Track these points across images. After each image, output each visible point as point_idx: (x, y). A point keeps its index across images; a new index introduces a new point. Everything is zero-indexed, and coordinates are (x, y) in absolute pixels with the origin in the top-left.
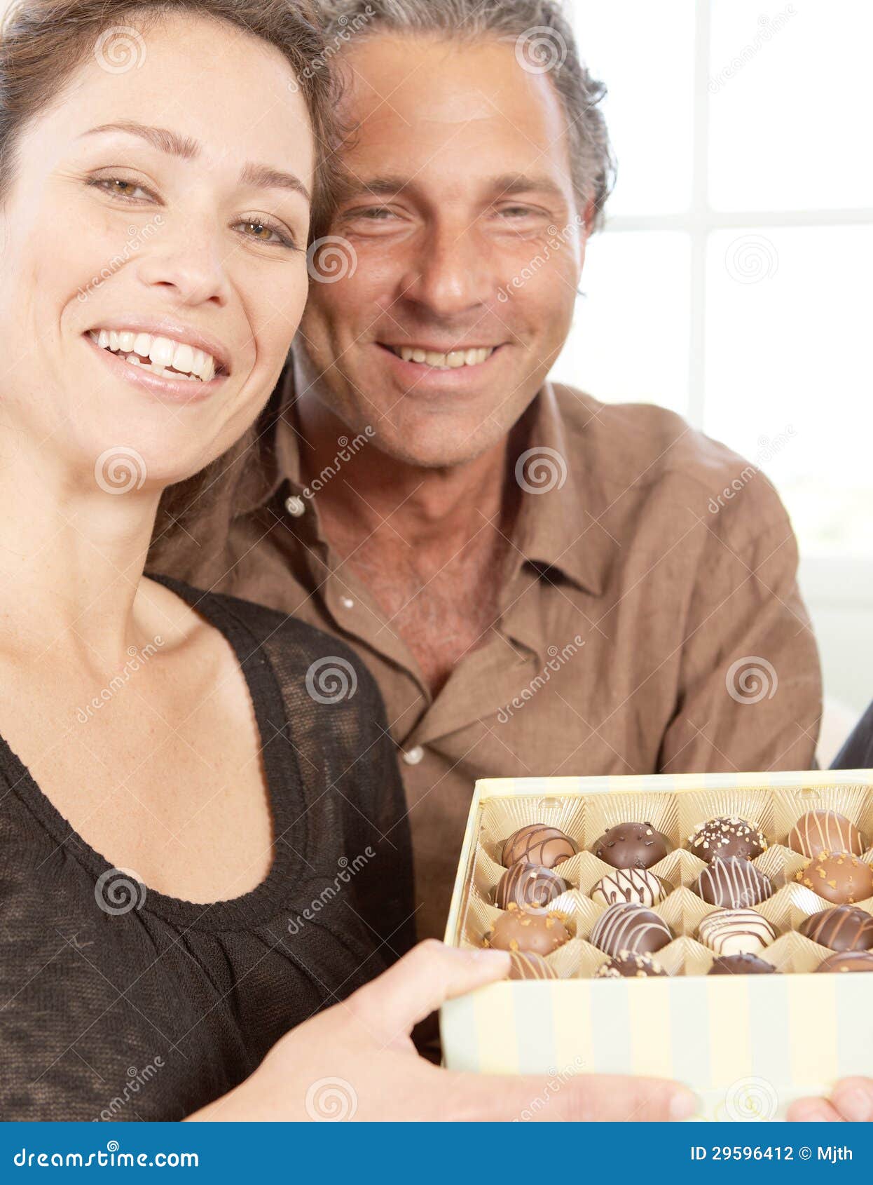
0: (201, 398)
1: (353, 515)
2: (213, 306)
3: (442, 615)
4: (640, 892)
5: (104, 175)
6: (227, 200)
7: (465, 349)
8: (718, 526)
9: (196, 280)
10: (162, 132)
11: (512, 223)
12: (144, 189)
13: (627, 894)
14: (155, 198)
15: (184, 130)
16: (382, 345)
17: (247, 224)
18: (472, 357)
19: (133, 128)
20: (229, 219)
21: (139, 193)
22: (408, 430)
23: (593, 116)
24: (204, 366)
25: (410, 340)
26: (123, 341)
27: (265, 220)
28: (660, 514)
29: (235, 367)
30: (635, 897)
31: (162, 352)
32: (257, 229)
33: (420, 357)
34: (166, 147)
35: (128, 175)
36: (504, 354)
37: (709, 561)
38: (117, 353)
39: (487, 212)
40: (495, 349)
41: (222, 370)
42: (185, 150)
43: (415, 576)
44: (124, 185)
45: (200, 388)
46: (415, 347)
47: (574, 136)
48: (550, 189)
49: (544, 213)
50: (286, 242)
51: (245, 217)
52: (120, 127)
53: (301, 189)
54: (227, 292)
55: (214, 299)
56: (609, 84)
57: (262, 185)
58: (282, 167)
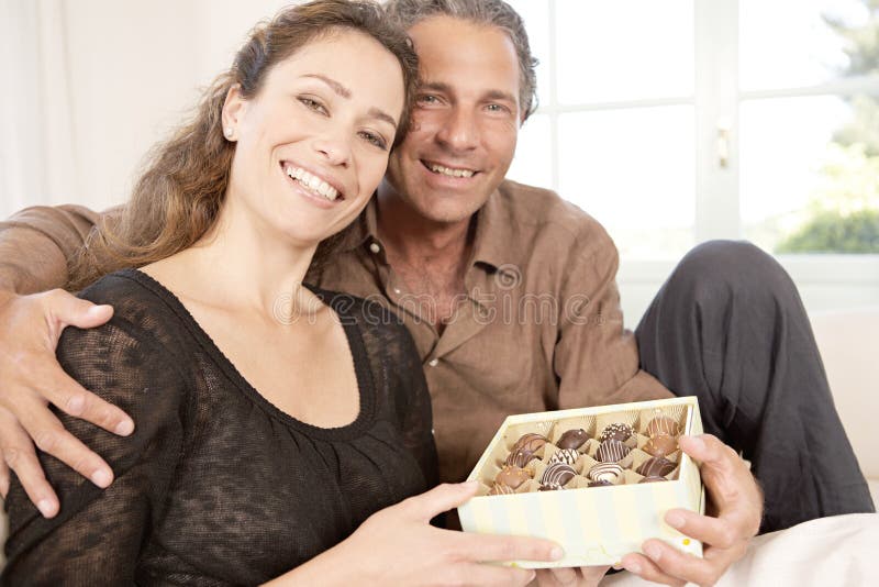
0: (329, 207)
1: (398, 244)
2: (342, 168)
3: (437, 294)
4: (567, 458)
5: (308, 97)
6: (358, 121)
7: (463, 169)
8: (575, 247)
9: (337, 154)
10: (337, 84)
11: (492, 113)
12: (323, 107)
13: (561, 460)
14: (327, 113)
15: (347, 85)
16: (423, 161)
17: (366, 134)
18: (465, 173)
19: (324, 79)
20: (357, 130)
21: (320, 109)
22: (432, 203)
23: (532, 72)
24: (332, 194)
25: (437, 160)
26: (298, 174)
27: (375, 134)
28: (546, 242)
29: (347, 195)
30: (565, 461)
31: (315, 183)
32: (369, 137)
33: (441, 169)
34: (337, 91)
35: (317, 99)
36: (479, 176)
37: (571, 263)
38: (294, 179)
39: (482, 106)
40: (475, 173)
41: (340, 196)
42: (346, 94)
43: (425, 276)
44: (314, 103)
45: (329, 203)
46: (439, 164)
47: (523, 78)
48: (512, 100)
49: (506, 109)
50: (382, 146)
51: (367, 130)
52: (318, 77)
53: (393, 123)
54: (350, 162)
55: (344, 164)
56: (541, 60)
57: (377, 118)
58: (387, 111)
